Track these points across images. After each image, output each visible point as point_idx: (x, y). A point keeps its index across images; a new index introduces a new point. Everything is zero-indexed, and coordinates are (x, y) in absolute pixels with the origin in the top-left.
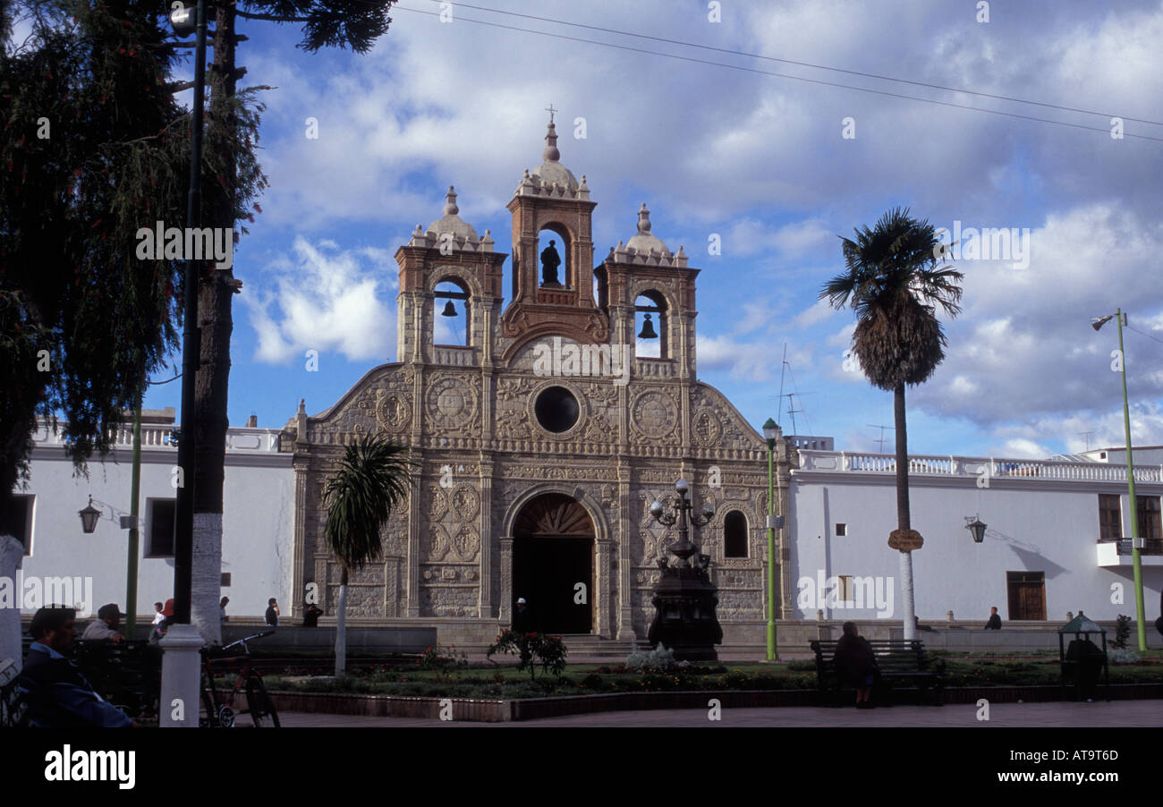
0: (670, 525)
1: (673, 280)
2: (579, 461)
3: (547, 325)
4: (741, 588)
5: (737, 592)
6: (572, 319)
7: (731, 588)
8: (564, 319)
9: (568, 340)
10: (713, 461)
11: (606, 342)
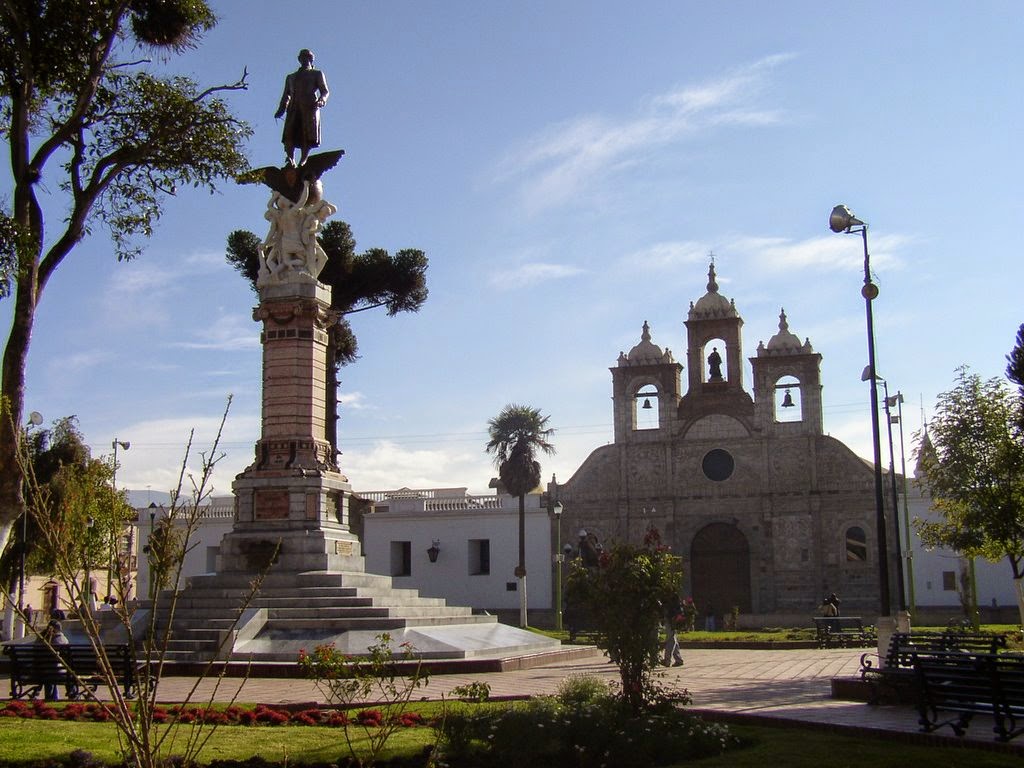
1: (801, 363)
4: (860, 583)
9: (724, 416)
10: (836, 492)
11: (752, 414)
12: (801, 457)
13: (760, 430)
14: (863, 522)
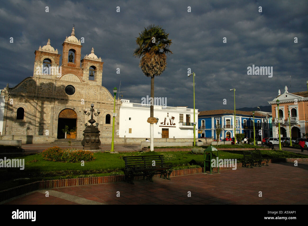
0: (89, 115)
1: (98, 64)
2: (74, 102)
3: (69, 71)
4: (108, 130)
5: (107, 131)
6: (75, 70)
7: (106, 130)
8: (73, 70)
9: (74, 75)
10: (104, 103)
11: (82, 76)
12: (95, 92)
13: (84, 81)
14: (110, 113)
